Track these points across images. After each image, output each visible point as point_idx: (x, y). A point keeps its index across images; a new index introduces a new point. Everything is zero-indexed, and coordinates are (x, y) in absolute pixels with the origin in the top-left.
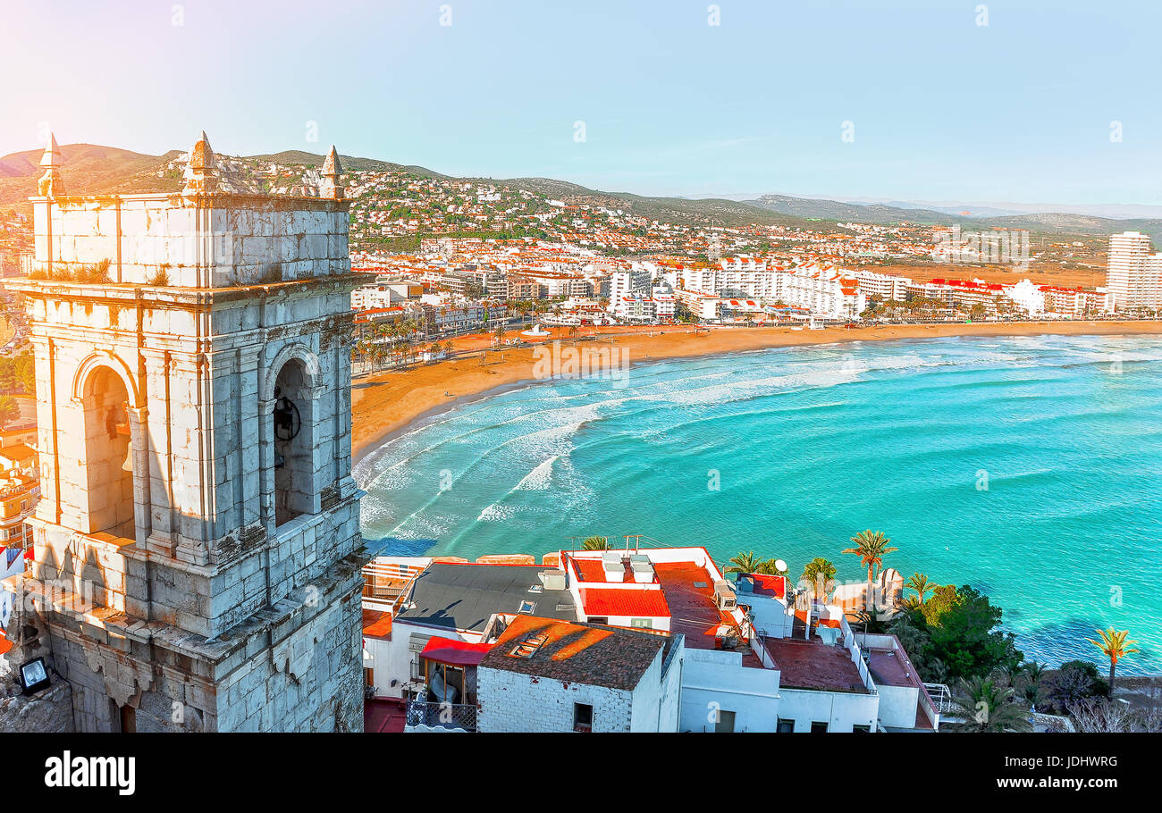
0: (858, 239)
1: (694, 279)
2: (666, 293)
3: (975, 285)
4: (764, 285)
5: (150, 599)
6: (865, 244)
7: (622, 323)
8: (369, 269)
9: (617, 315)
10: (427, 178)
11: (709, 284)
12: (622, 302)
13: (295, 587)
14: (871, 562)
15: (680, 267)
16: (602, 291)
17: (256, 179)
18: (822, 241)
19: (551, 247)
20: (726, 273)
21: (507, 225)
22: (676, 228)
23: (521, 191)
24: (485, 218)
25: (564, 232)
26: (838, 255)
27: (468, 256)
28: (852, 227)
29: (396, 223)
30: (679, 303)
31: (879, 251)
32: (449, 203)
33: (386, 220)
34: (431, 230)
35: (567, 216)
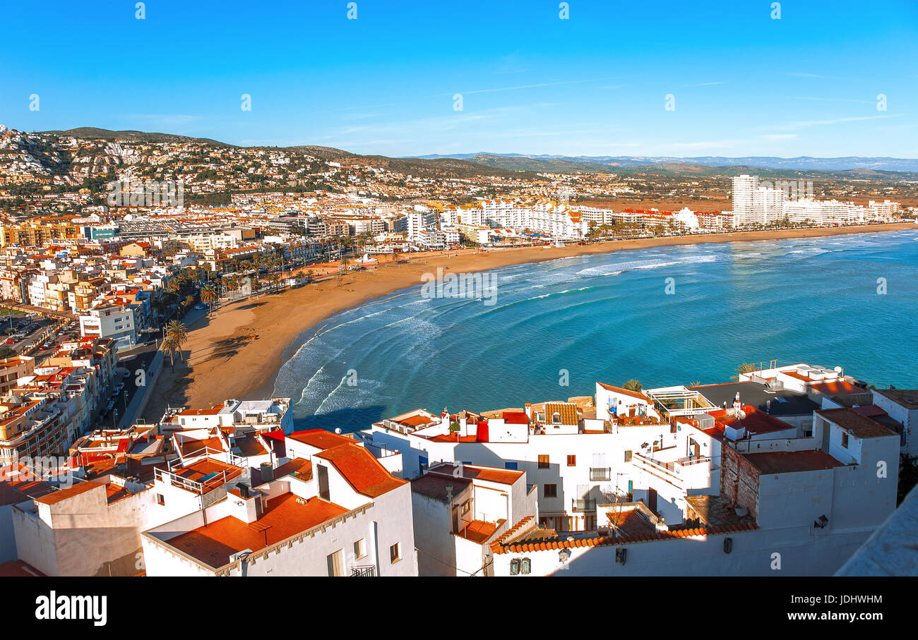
0: (554, 184)
1: (467, 215)
2: (449, 226)
3: (654, 212)
4: (512, 218)
8: (200, 219)
10: (226, 148)
11: (478, 218)
12: (419, 235)
16: (399, 227)
17: (57, 151)
19: (340, 197)
21: (300, 183)
22: (426, 180)
23: (305, 156)
24: (281, 177)
25: (344, 185)
28: (548, 176)
29: (205, 182)
30: (461, 233)
32: (249, 167)
33: (193, 181)
34: (238, 187)
35: (344, 173)
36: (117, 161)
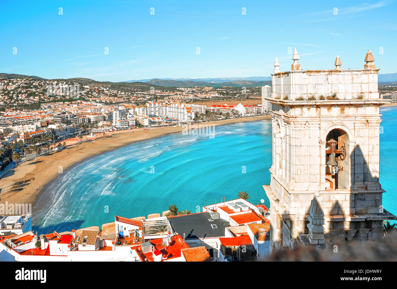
0: (184, 93)
1: (140, 111)
2: (132, 117)
3: (225, 106)
4: (161, 112)
5: (355, 207)
6: (186, 95)
7: (119, 130)
8: (24, 117)
10: (40, 80)
11: (144, 112)
12: (118, 122)
15: (134, 107)
16: (109, 118)
18: (173, 95)
19: (87, 103)
20: (149, 108)
22: (127, 93)
23: (74, 83)
25: (91, 97)
26: (179, 99)
27: (60, 109)
28: (182, 89)
29: (30, 98)
30: (136, 120)
31: (191, 97)
33: (25, 98)
34: (44, 100)
35: (90, 91)
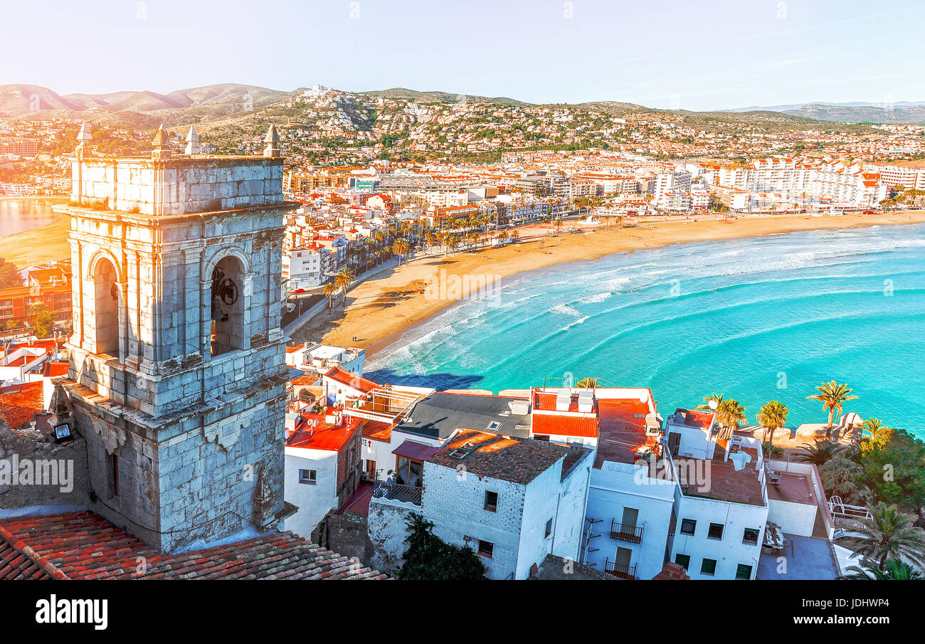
0: (891, 138)
1: (728, 177)
2: (703, 188)
4: (792, 180)
5: (126, 393)
6: (897, 142)
7: (662, 214)
8: (453, 177)
9: (659, 207)
10: (510, 106)
11: (741, 180)
12: (665, 197)
13: (225, 393)
14: (832, 406)
15: (717, 168)
16: (649, 188)
17: (366, 109)
18: (854, 141)
19: (611, 155)
20: (758, 172)
21: (576, 141)
22: (720, 136)
23: (589, 113)
24: (559, 135)
25: (624, 143)
26: (869, 152)
27: (540, 164)
28: (886, 128)
29: (481, 141)
30: (713, 197)
31: (911, 147)
32: (529, 125)
33: (472, 140)
34: (512, 146)
35: (627, 130)
36: (412, 120)
